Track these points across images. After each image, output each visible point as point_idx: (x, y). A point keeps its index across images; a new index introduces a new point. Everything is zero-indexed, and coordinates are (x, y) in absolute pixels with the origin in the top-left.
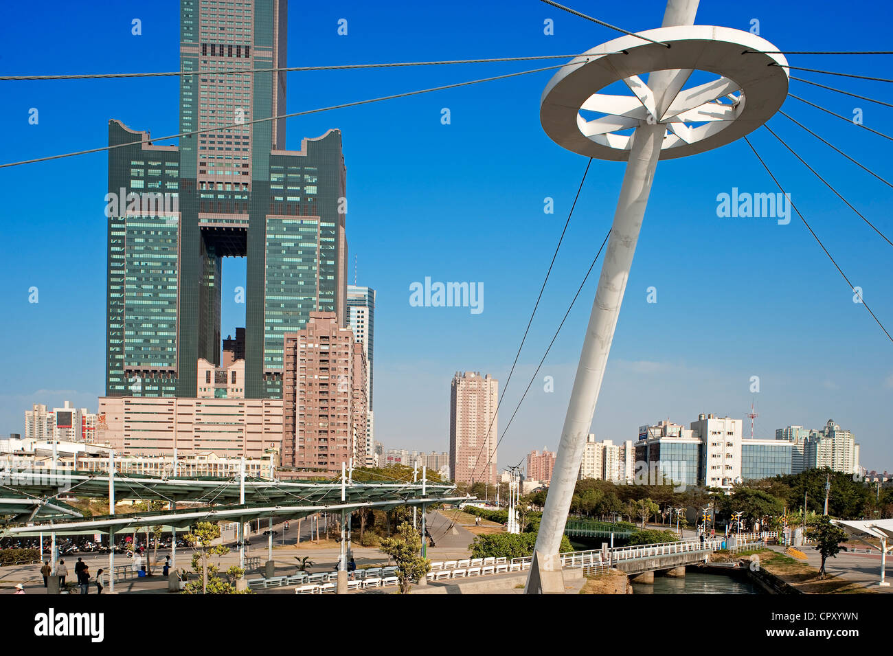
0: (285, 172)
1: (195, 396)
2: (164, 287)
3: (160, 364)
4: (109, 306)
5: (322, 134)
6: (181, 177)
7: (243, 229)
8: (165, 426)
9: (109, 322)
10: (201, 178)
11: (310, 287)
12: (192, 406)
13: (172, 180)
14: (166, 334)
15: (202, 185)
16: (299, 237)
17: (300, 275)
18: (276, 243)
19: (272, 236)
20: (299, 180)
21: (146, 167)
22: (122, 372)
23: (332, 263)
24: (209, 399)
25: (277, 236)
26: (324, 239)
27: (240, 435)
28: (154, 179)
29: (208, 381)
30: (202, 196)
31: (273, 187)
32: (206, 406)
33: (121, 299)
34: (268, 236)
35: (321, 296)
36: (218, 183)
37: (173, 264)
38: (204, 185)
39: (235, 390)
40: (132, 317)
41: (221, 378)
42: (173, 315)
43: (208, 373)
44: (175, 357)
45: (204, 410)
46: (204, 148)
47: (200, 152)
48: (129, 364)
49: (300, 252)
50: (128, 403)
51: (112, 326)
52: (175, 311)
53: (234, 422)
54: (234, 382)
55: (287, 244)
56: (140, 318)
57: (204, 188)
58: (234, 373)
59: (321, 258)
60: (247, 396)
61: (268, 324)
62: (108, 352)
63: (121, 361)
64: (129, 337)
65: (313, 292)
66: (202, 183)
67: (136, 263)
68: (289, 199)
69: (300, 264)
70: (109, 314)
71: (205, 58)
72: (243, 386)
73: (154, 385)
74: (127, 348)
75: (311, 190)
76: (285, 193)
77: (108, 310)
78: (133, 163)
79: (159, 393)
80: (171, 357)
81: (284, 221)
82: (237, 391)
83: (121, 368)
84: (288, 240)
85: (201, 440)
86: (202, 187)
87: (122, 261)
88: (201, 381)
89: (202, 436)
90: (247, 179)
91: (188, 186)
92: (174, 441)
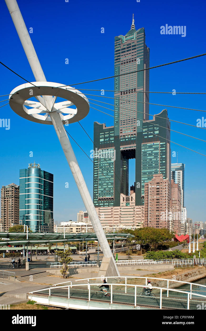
0: (148, 128)
1: (119, 206)
2: (110, 171)
3: (109, 196)
4: (94, 179)
5: (160, 113)
6: (115, 135)
7: (134, 149)
8: (110, 216)
9: (94, 184)
10: (121, 135)
11: (157, 166)
12: (118, 209)
13: (112, 137)
14: (110, 186)
15: (121, 137)
16: (153, 149)
17: (153, 162)
18: (145, 152)
19: (144, 150)
20: (153, 130)
21: (104, 134)
22: (97, 200)
23: (164, 156)
24: (124, 206)
25: (146, 150)
26: (161, 149)
27: (134, 218)
28: (107, 138)
29: (124, 201)
30: (121, 140)
31: (144, 134)
32: (123, 209)
33: (97, 177)
34: (142, 150)
35: (161, 169)
36: (126, 135)
37: (112, 164)
38: (122, 137)
39: (132, 203)
40: (100, 182)
41: (128, 200)
42: (113, 180)
43: (124, 198)
44: (113, 194)
45: (122, 210)
46: (122, 125)
47: (120, 126)
48: (100, 197)
49: (153, 154)
50: (99, 209)
51: (95, 185)
52: (113, 179)
53: (132, 214)
54: (132, 200)
55: (149, 152)
56: (103, 182)
57: (122, 138)
58: (132, 198)
59: (161, 155)
60: (136, 205)
61: (143, 180)
62: (94, 193)
63: (97, 196)
64: (100, 188)
65: (158, 167)
66: (121, 136)
67: (102, 165)
68: (149, 136)
69: (153, 158)
70: (94, 182)
71: (122, 96)
72: (135, 202)
73: (107, 203)
74: (99, 192)
75: (157, 132)
76: (147, 135)
77: (94, 181)
78: (101, 134)
79: (109, 205)
80: (112, 194)
81: (148, 145)
82: (133, 203)
83: (97, 198)
84: (149, 151)
85: (121, 220)
86: (121, 138)
87: (97, 165)
88: (121, 201)
89: (122, 219)
90: (135, 132)
91: (117, 138)
92: (113, 221)
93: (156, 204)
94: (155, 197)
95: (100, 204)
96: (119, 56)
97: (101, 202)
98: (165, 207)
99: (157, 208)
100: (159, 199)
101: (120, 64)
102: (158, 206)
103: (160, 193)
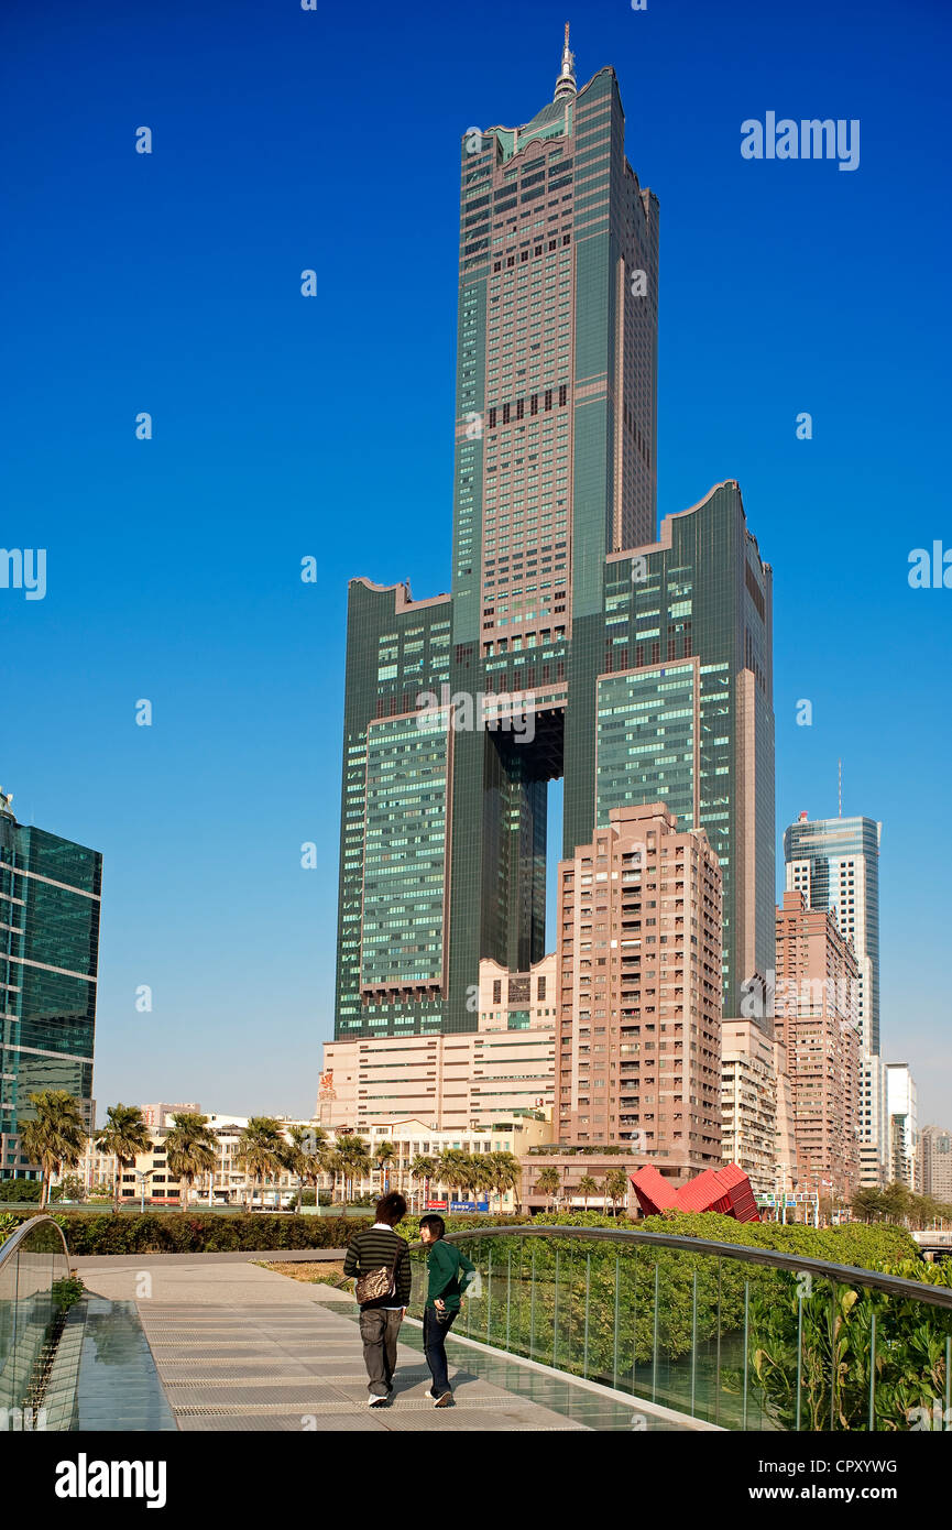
0: (632, 588)
1: (473, 1028)
2: (425, 839)
3: (417, 976)
4: (342, 885)
5: (701, 497)
6: (455, 643)
7: (558, 710)
8: (421, 1088)
9: (342, 912)
10: (486, 635)
11: (681, 795)
12: (468, 1047)
13: (441, 651)
14: (425, 921)
15: (488, 649)
16: (659, 703)
17: (662, 776)
18: (615, 724)
19: (608, 712)
20: (658, 598)
21: (400, 643)
22: (357, 997)
23: (725, 740)
24: (498, 1032)
25: (618, 710)
26: (707, 698)
28: (413, 658)
29: (497, 1000)
30: (489, 667)
31: (609, 622)
32: (492, 1046)
33: (359, 871)
34: (600, 714)
35: (704, 811)
36: (513, 638)
37: (439, 796)
38: (492, 647)
39: (543, 1013)
40: (374, 899)
41: (519, 993)
42: (438, 885)
43: (497, 986)
44: (441, 961)
45: (489, 1054)
46: (491, 584)
47: (485, 592)
48: (369, 981)
49: (661, 732)
50: (364, 1050)
51: (347, 918)
52: (443, 877)
53: (540, 1073)
54: (541, 997)
55: (635, 722)
56: (387, 898)
57: (492, 654)
58: (542, 980)
59: (704, 736)
62: (340, 964)
63: (357, 977)
64: (371, 934)
65: (686, 802)
66: (488, 644)
67: (382, 805)
68: (640, 636)
69: (662, 754)
70: (342, 899)
71: (493, 432)
72: (556, 1003)
73: (408, 1014)
74: (365, 954)
75: (682, 609)
76: (627, 629)
77: (341, 893)
78: (383, 640)
79: (415, 1029)
80: (434, 961)
81: (630, 680)
83: (356, 990)
84: (636, 712)
85: (481, 1111)
86: (488, 653)
87: (360, 806)
88: (485, 1002)
89: (484, 1102)
90: (563, 619)
91: (464, 654)
92: (436, 1115)
93: (619, 987)
94: (614, 944)
95: (372, 1023)
96: (485, 229)
97: (378, 1008)
98: (673, 1004)
99: (628, 1011)
100: (637, 958)
101: (486, 271)
102: (630, 1004)
103: (643, 915)
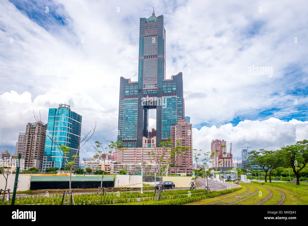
0: (167, 85)
1: (142, 147)
3: (132, 138)
6: (139, 89)
8: (133, 156)
10: (144, 89)
12: (141, 150)
13: (136, 90)
20: (171, 87)
21: (129, 87)
23: (181, 108)
24: (146, 148)
26: (178, 102)
27: (155, 158)
28: (131, 90)
29: (146, 143)
31: (163, 89)
36: (148, 89)
37: (136, 111)
41: (149, 142)
43: (146, 140)
44: (136, 136)
45: (144, 151)
47: (144, 82)
48: (124, 139)
49: (172, 106)
50: (123, 149)
52: (137, 124)
54: (153, 142)
57: (145, 91)
58: (153, 140)
59: (178, 107)
60: (157, 147)
63: (122, 138)
66: (144, 90)
68: (168, 92)
69: (172, 109)
71: (145, 59)
72: (156, 144)
73: (131, 144)
74: (123, 135)
75: (174, 89)
76: (167, 90)
78: (126, 87)
79: (132, 147)
82: (154, 145)
83: (121, 140)
88: (144, 143)
89: (144, 158)
90: (156, 88)
91: (140, 91)
92: (136, 160)
95: (124, 145)
96: (144, 31)
97: (125, 143)
101: (144, 37)
